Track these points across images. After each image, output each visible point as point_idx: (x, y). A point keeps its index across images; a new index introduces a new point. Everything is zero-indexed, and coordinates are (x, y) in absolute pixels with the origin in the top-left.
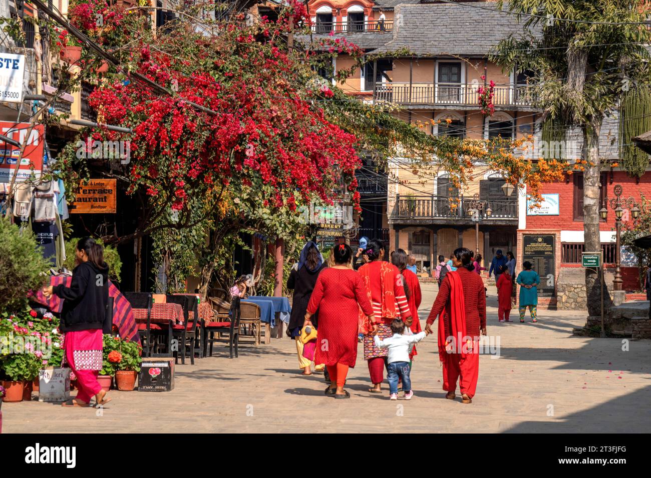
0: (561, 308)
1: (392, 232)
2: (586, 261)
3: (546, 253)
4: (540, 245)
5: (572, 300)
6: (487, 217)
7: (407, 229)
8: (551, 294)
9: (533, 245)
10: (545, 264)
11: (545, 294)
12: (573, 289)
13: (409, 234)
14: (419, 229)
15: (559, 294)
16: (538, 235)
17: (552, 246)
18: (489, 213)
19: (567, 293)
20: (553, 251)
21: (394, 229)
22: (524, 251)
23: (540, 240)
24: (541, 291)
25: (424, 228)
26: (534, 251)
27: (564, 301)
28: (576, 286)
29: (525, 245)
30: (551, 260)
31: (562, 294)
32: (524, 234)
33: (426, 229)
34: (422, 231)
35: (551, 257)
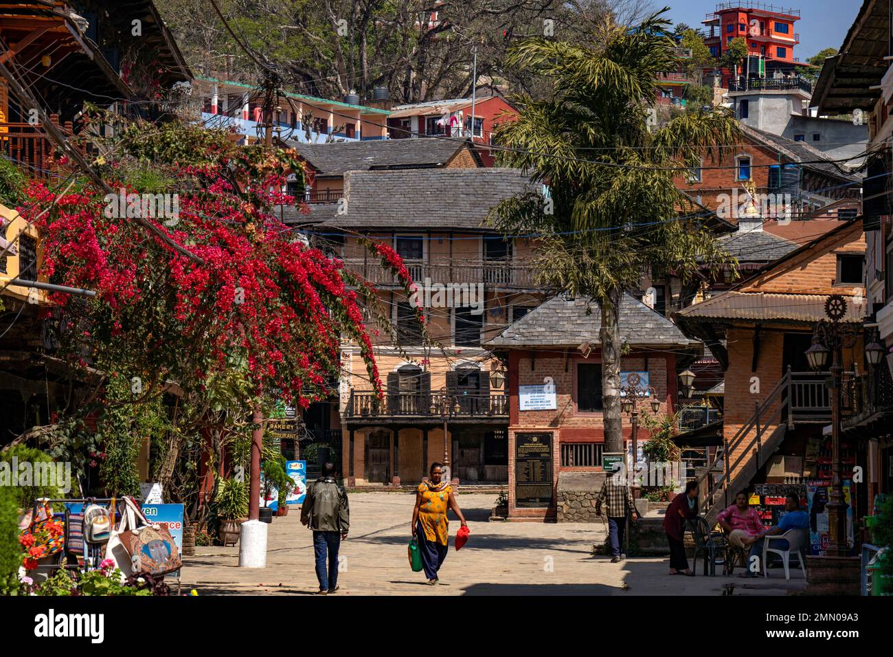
0: (562, 521)
1: (346, 433)
2: (607, 463)
3: (542, 455)
4: (535, 445)
5: (575, 510)
6: (455, 415)
7: (363, 429)
8: (548, 503)
9: (527, 445)
10: (541, 467)
11: (541, 504)
12: (575, 498)
13: (366, 436)
14: (377, 429)
15: (558, 503)
16: (532, 434)
17: (549, 447)
18: (458, 410)
19: (569, 503)
20: (551, 453)
21: (348, 429)
22: (517, 453)
23: (535, 439)
24: (538, 500)
25: (383, 428)
26: (529, 453)
27: (565, 511)
28: (579, 494)
29: (517, 446)
30: (548, 464)
31: (562, 503)
32: (516, 433)
33: (386, 430)
34: (381, 432)
35: (548, 460)
